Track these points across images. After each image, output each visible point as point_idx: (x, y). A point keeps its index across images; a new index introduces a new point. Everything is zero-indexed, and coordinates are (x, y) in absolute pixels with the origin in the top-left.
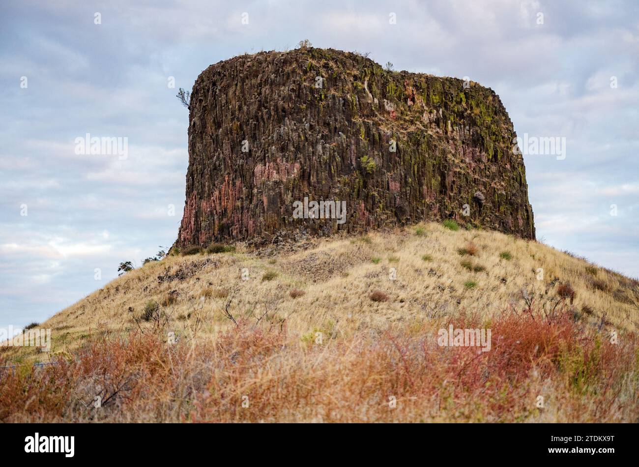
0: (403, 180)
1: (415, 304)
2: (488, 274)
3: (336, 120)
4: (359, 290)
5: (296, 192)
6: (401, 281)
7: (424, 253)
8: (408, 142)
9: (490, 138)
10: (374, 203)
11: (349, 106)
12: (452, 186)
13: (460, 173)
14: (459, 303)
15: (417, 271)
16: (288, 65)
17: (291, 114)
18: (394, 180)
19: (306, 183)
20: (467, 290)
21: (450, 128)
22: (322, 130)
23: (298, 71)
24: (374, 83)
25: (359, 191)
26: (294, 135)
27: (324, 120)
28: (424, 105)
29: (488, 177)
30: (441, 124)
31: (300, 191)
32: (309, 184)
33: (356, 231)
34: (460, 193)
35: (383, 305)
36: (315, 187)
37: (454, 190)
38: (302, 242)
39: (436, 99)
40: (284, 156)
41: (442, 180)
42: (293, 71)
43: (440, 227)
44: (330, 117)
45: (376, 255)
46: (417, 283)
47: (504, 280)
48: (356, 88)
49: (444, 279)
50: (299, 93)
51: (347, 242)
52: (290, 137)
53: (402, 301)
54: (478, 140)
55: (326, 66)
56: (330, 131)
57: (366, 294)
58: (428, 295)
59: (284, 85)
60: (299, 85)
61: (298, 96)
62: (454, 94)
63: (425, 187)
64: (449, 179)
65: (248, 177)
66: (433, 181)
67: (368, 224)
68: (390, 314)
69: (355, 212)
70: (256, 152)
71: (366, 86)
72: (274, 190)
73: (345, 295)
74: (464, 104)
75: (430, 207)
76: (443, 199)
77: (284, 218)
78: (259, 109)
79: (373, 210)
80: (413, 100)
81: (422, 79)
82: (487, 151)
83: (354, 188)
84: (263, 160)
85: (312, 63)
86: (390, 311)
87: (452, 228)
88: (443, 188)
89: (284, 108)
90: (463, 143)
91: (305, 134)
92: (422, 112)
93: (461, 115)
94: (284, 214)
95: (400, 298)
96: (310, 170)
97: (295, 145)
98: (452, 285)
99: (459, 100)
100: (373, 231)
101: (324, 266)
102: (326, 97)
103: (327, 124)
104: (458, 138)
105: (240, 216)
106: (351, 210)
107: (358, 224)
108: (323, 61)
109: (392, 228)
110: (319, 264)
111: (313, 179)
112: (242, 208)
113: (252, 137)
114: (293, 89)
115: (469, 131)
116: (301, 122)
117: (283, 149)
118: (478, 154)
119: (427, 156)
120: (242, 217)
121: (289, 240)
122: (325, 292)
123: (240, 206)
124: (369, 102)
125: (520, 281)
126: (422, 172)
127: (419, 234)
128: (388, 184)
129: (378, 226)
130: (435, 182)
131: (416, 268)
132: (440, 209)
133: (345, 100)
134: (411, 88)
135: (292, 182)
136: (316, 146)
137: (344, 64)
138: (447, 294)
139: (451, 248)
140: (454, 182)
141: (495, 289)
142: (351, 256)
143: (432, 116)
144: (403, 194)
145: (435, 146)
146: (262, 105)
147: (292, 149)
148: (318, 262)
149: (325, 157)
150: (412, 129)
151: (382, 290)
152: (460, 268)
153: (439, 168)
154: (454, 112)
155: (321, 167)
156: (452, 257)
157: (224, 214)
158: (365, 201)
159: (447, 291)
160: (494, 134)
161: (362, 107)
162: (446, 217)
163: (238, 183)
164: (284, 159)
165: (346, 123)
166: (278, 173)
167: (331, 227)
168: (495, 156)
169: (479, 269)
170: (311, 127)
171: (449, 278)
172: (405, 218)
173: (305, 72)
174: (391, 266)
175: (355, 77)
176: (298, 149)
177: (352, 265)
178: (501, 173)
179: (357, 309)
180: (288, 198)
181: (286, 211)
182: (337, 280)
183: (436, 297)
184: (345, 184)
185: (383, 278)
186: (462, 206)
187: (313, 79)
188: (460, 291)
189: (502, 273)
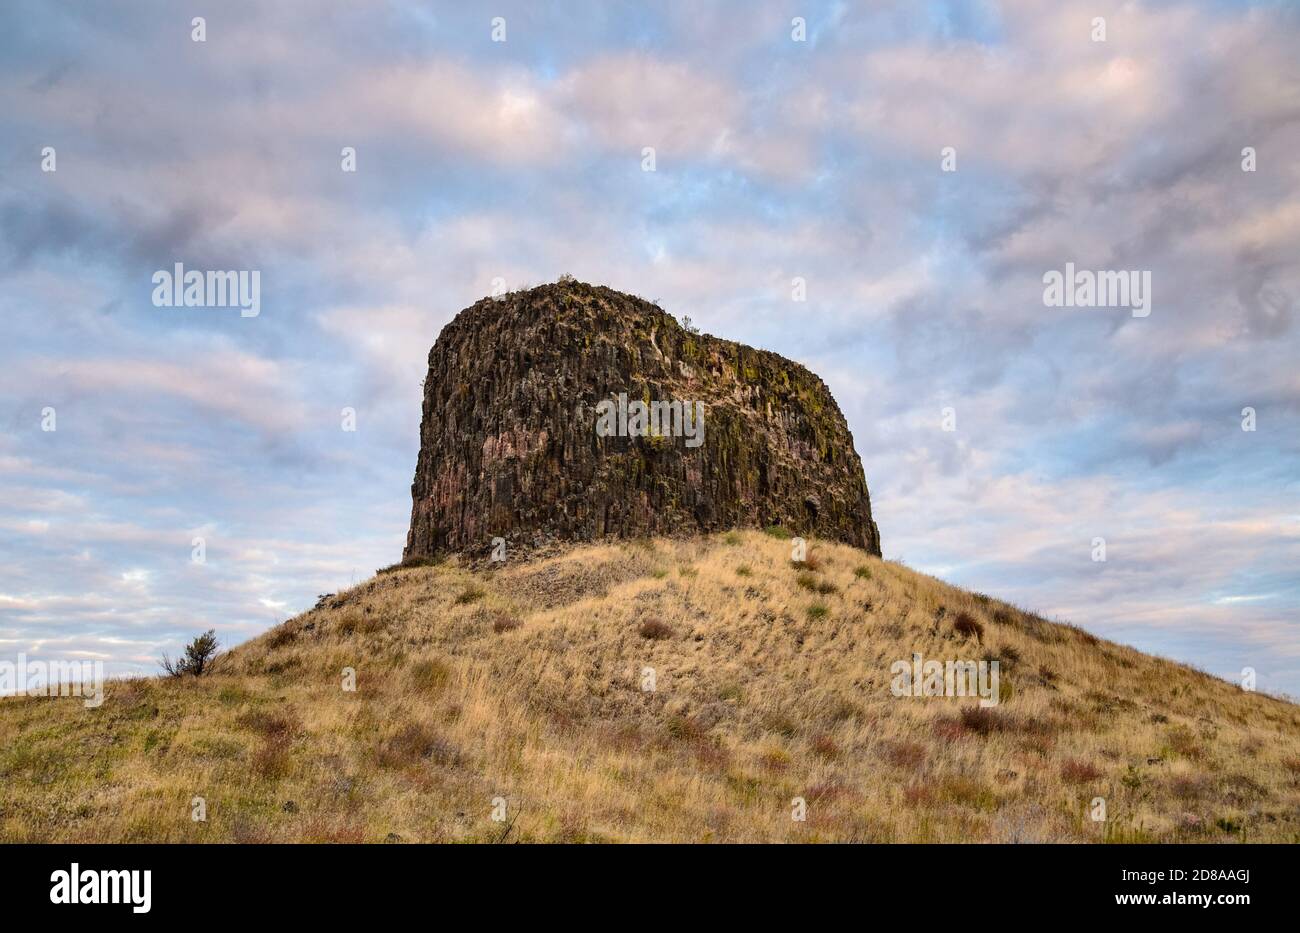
0: (707, 470)
1: (722, 644)
2: (842, 597)
3: (606, 376)
4: (622, 619)
5: (541, 474)
6: (699, 605)
7: (737, 564)
8: (713, 419)
9: (822, 432)
10: (662, 497)
11: (626, 357)
12: (775, 484)
13: (785, 468)
14: (802, 643)
15: (726, 589)
16: (538, 299)
17: (538, 363)
18: (694, 467)
19: (556, 461)
20: (812, 621)
21: (770, 413)
22: (584, 387)
23: (553, 307)
24: (665, 337)
25: (639, 477)
26: (542, 392)
27: (589, 374)
28: (735, 378)
29: (822, 479)
30: (758, 405)
31: (546, 471)
32: (562, 463)
33: (634, 535)
34: (787, 494)
35: (662, 646)
36: (570, 468)
37: (779, 489)
38: (545, 549)
39: (750, 373)
40: (524, 422)
41: (761, 475)
42: (545, 307)
43: (762, 535)
44: (597, 370)
45: (660, 567)
46: (726, 609)
47: (868, 607)
48: (637, 337)
49: (772, 603)
50: (552, 337)
51: (615, 549)
52: (535, 395)
53: (698, 639)
54: (807, 430)
55: (594, 305)
56: (597, 389)
57: (634, 626)
58: (747, 628)
59: (531, 325)
60: (553, 325)
61: (551, 340)
62: (774, 371)
63: (738, 482)
64: (772, 475)
65: (475, 458)
66: (750, 475)
67: (653, 524)
68: (674, 661)
69: (632, 507)
70: (487, 420)
71: (652, 338)
72: (506, 471)
73: (594, 627)
74: (788, 386)
75: (745, 510)
76: (765, 500)
77: (518, 512)
78: (496, 361)
79: (661, 506)
80: (720, 370)
81: (732, 346)
82: (818, 447)
83: (632, 472)
84: (495, 431)
85: (572, 299)
86: (675, 656)
87: (778, 536)
88: (764, 486)
89: (528, 354)
90: (788, 433)
91: (558, 390)
92: (732, 387)
93: (783, 397)
94: (519, 506)
95: (696, 633)
96: (564, 443)
97: (542, 405)
98: (787, 612)
99: (780, 379)
100: (659, 536)
101: (570, 582)
102: (592, 343)
103: (592, 380)
104: (781, 426)
105: (460, 515)
106: (626, 504)
107: (637, 525)
108: (589, 299)
109: (691, 535)
110: (562, 580)
111: (568, 456)
112: (464, 503)
113: (483, 401)
114: (543, 329)
115: (795, 418)
116: (552, 374)
117: (524, 412)
118: (808, 450)
119: (740, 440)
120: (463, 516)
121: (524, 546)
122: (557, 621)
123: (461, 500)
124: (657, 359)
125: (893, 608)
126: (734, 462)
127: (731, 541)
128: (685, 472)
129: (668, 530)
130: (753, 476)
131: (726, 585)
132: (760, 515)
133: (621, 351)
134: (716, 355)
135: (533, 459)
136: (574, 409)
137: (621, 307)
138: (778, 628)
139: (779, 560)
140: (778, 479)
141: (856, 619)
142: (619, 567)
143: (746, 393)
144: (704, 489)
145: (751, 429)
146: (500, 354)
147: (537, 411)
148: (560, 576)
149: (587, 424)
150: (719, 403)
151: (664, 620)
152: (796, 587)
153: (757, 459)
154: (775, 393)
155: (581, 438)
156: (783, 571)
157: (441, 515)
158: (648, 493)
159: (778, 622)
160: (826, 428)
161: (646, 364)
162: (767, 523)
163: (461, 468)
164: (524, 425)
165: (622, 380)
166: (514, 446)
167: (593, 527)
168: (829, 455)
169: (827, 589)
170: (568, 382)
171: (781, 601)
172: (709, 522)
173: (563, 309)
174: (683, 583)
175: (637, 325)
176: (546, 411)
177: (618, 581)
178: (838, 477)
179: (612, 652)
180: (527, 482)
181: (523, 501)
182: (588, 603)
183: (760, 632)
184: (617, 466)
185: (668, 600)
186: (790, 511)
187: (574, 319)
188: (801, 622)
189: (864, 596)
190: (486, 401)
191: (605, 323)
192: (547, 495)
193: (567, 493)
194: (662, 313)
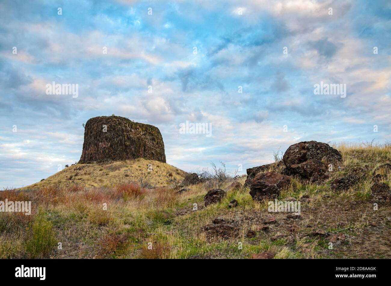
0: (135, 148)
1: (135, 177)
3: (120, 133)
4: (122, 174)
5: (109, 150)
6: (133, 172)
7: (139, 165)
8: (137, 139)
9: (156, 139)
10: (128, 153)
11: (123, 130)
12: (147, 150)
13: (149, 147)
14: (146, 177)
15: (137, 169)
16: (109, 119)
18: (133, 148)
19: (111, 148)
21: (147, 136)
22: (116, 135)
23: (111, 121)
24: (129, 125)
26: (109, 136)
27: (117, 133)
28: (141, 130)
29: (155, 148)
30: (145, 135)
34: (149, 151)
35: (128, 177)
36: (114, 149)
38: (110, 162)
39: (144, 129)
42: (110, 121)
43: (143, 159)
45: (127, 166)
46: (136, 172)
47: (157, 172)
48: (125, 126)
51: (121, 162)
54: (154, 139)
55: (118, 120)
56: (118, 136)
57: (124, 175)
58: (139, 175)
59: (108, 124)
60: (111, 124)
61: (111, 127)
62: (148, 128)
63: (140, 150)
64: (146, 148)
65: (98, 146)
67: (126, 158)
69: (123, 155)
70: (100, 140)
71: (127, 125)
72: (104, 149)
73: (119, 175)
75: (141, 154)
76: (145, 152)
77: (106, 156)
79: (127, 155)
80: (139, 129)
81: (141, 124)
82: (155, 142)
84: (101, 142)
85: (114, 119)
86: (129, 179)
87: (146, 160)
88: (145, 150)
90: (150, 140)
91: (112, 136)
92: (141, 132)
93: (150, 133)
95: (132, 176)
96: (113, 145)
98: (145, 173)
99: (150, 130)
100: (127, 160)
101: (115, 168)
102: (117, 127)
104: (149, 138)
105: (95, 155)
107: (124, 158)
109: (132, 159)
110: (113, 167)
111: (113, 147)
112: (96, 153)
115: (152, 137)
116: (111, 133)
117: (106, 139)
118: (153, 142)
119: (141, 142)
121: (107, 161)
122: (114, 174)
124: (128, 129)
125: (161, 172)
126: (140, 146)
127: (138, 161)
128: (131, 149)
129: (129, 158)
130: (143, 149)
132: (144, 155)
133: (122, 128)
134: (138, 126)
135: (108, 147)
136: (114, 139)
137: (122, 120)
139: (145, 164)
141: (155, 174)
142: (121, 165)
143: (143, 133)
144: (135, 151)
145: (143, 140)
146: (102, 129)
149: (116, 142)
150: (138, 136)
151: (128, 174)
153: (144, 145)
154: (148, 132)
155: (115, 144)
156: (145, 166)
157: (91, 154)
158: (126, 152)
159: (143, 174)
161: (126, 130)
162: (145, 157)
163: (95, 147)
164: (107, 142)
165: (122, 134)
166: (105, 145)
167: (117, 158)
168: (157, 143)
170: (114, 134)
171: (144, 171)
172: (135, 157)
173: (113, 121)
174: (131, 168)
175: (125, 123)
176: (110, 139)
177: (121, 168)
178: (159, 147)
179: (121, 178)
180: (107, 151)
181: (106, 154)
182: (117, 171)
183: (141, 176)
184: (121, 148)
185: (129, 171)
186: (149, 154)
187: (115, 123)
188: (146, 175)
189: (157, 170)
190: (100, 136)
191: (120, 124)
192: (110, 153)
193: (113, 153)
194: (129, 120)
